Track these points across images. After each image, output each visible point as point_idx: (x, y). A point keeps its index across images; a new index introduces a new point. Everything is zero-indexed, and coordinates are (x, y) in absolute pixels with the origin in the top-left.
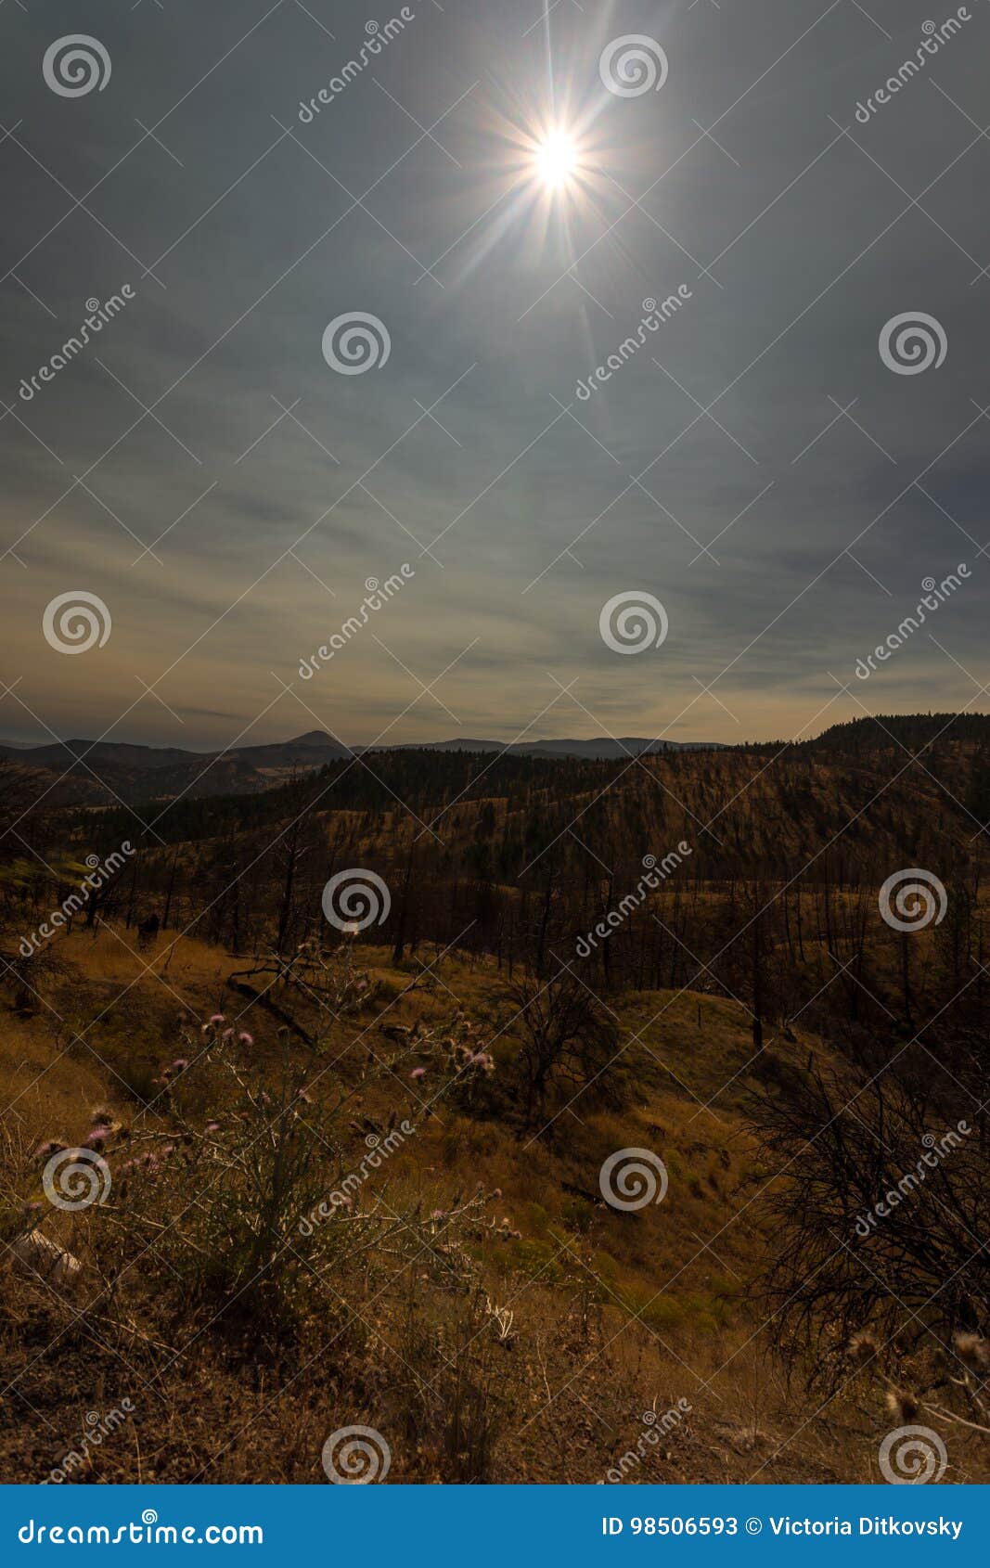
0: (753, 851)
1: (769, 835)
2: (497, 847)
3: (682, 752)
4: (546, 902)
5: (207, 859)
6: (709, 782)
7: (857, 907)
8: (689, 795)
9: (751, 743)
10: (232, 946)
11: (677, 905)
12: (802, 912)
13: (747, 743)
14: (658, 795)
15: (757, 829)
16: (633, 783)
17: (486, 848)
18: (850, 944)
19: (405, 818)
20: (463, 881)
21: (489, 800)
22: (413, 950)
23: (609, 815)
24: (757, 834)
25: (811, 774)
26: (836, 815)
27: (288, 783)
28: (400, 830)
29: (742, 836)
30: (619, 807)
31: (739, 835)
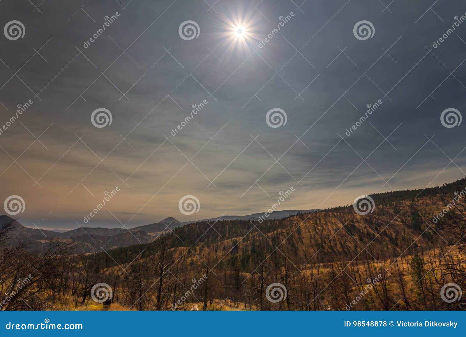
0: (337, 250)
1: (342, 243)
2: (240, 257)
3: (305, 213)
4: (261, 278)
5: (129, 271)
6: (317, 224)
7: (381, 269)
8: (310, 230)
9: (330, 208)
10: (139, 308)
11: (312, 275)
12: (360, 273)
13: (328, 208)
14: (299, 231)
15: (337, 241)
16: (289, 227)
17: (236, 258)
18: (381, 285)
19: (204, 249)
20: (228, 272)
21: (236, 238)
22: (211, 303)
23: (282, 240)
24: (338, 243)
25: (354, 218)
26: (366, 232)
27: (159, 238)
28: (203, 254)
29: (332, 244)
30: (285, 237)
31: (331, 244)
